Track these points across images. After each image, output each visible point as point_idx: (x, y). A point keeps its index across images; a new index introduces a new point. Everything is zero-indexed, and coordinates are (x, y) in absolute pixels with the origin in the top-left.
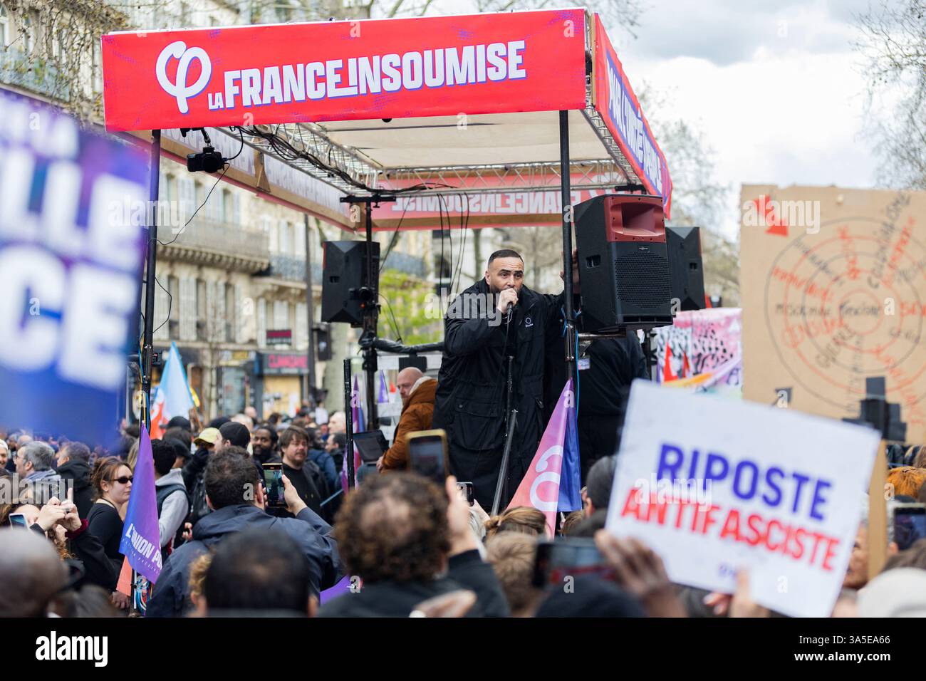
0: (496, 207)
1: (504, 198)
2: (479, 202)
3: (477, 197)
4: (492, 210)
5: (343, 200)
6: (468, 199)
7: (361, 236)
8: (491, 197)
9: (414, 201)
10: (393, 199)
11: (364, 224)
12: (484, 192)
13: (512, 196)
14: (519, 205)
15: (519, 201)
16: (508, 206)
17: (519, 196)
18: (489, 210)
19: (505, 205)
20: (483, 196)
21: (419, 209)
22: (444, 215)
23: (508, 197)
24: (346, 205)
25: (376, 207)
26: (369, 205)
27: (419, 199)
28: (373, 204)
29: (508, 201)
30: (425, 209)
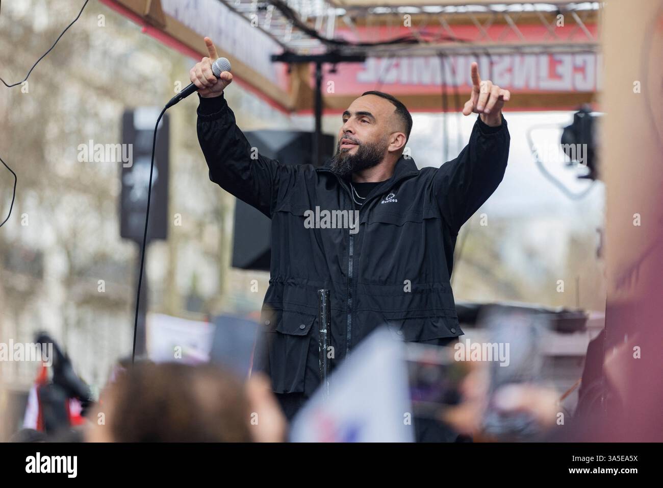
0: (538, 78)
1: (554, 63)
2: (510, 70)
3: (506, 61)
4: (533, 85)
5: (275, 59)
6: (491, 64)
7: (306, 122)
8: (530, 61)
9: (397, 65)
10: (359, 59)
11: (311, 102)
12: (519, 51)
13: (567, 59)
14: (579, 77)
15: (580, 69)
16: (559, 77)
17: (579, 60)
18: (527, 81)
19: (554, 74)
20: (517, 59)
21: (405, 78)
22: (450, 91)
23: (560, 62)
24: (281, 67)
25: (333, 71)
26: (319, 68)
27: (404, 62)
28: (327, 67)
29: (560, 69)
30: (415, 79)
